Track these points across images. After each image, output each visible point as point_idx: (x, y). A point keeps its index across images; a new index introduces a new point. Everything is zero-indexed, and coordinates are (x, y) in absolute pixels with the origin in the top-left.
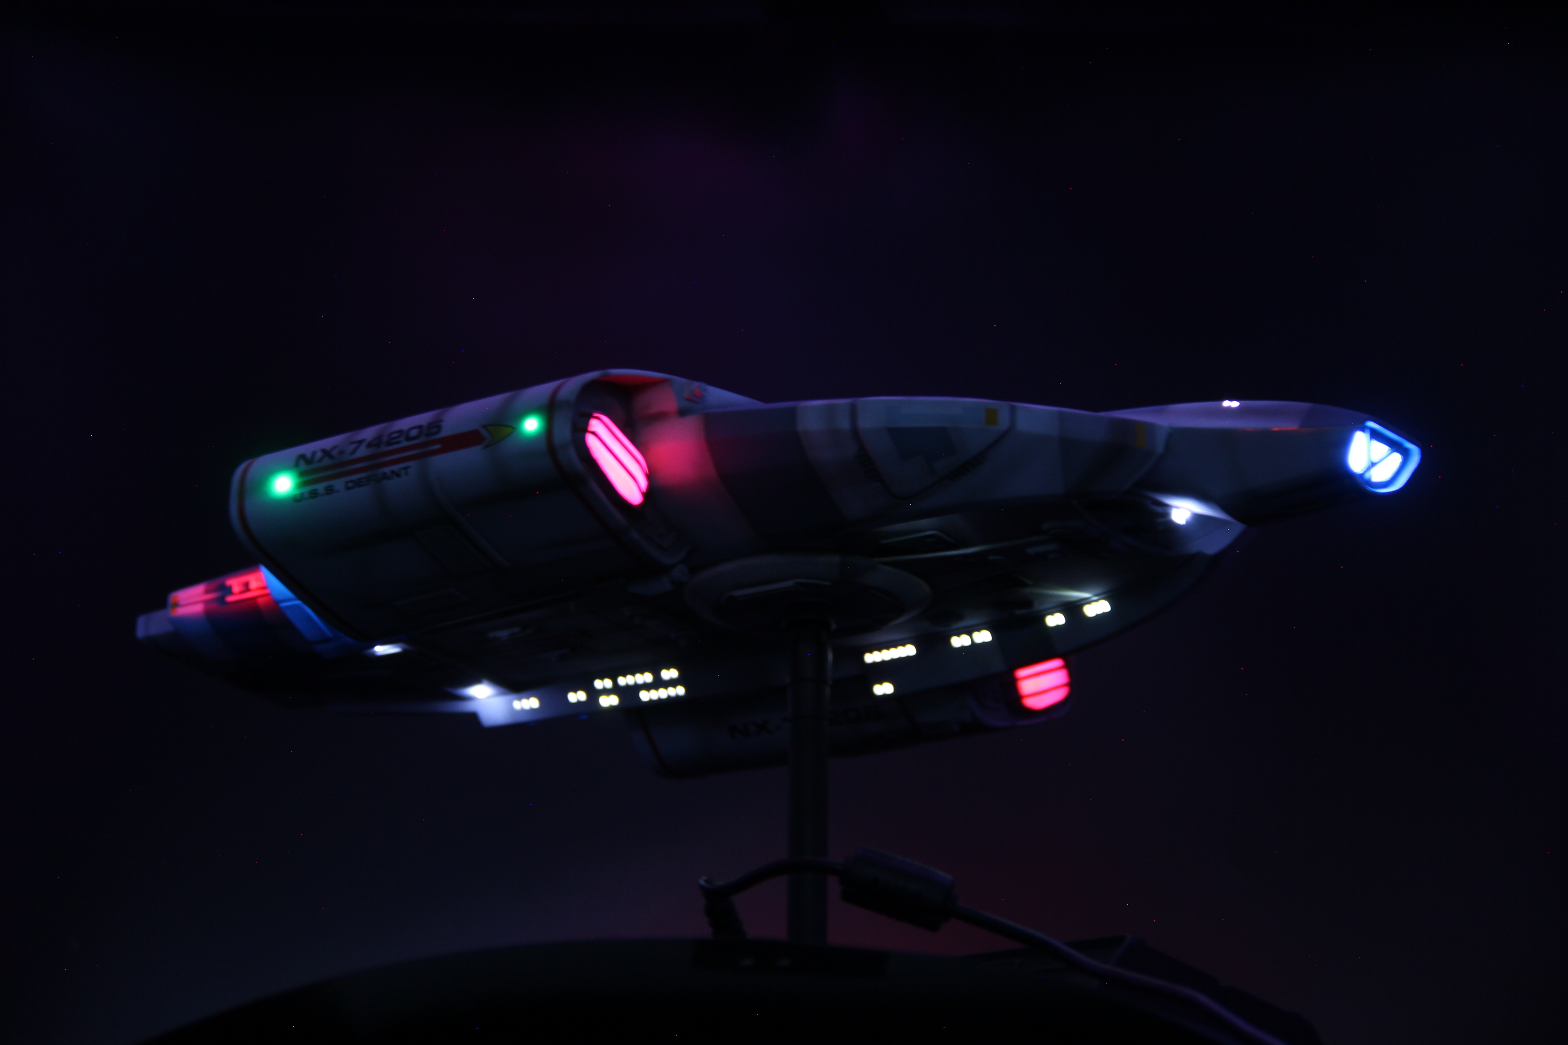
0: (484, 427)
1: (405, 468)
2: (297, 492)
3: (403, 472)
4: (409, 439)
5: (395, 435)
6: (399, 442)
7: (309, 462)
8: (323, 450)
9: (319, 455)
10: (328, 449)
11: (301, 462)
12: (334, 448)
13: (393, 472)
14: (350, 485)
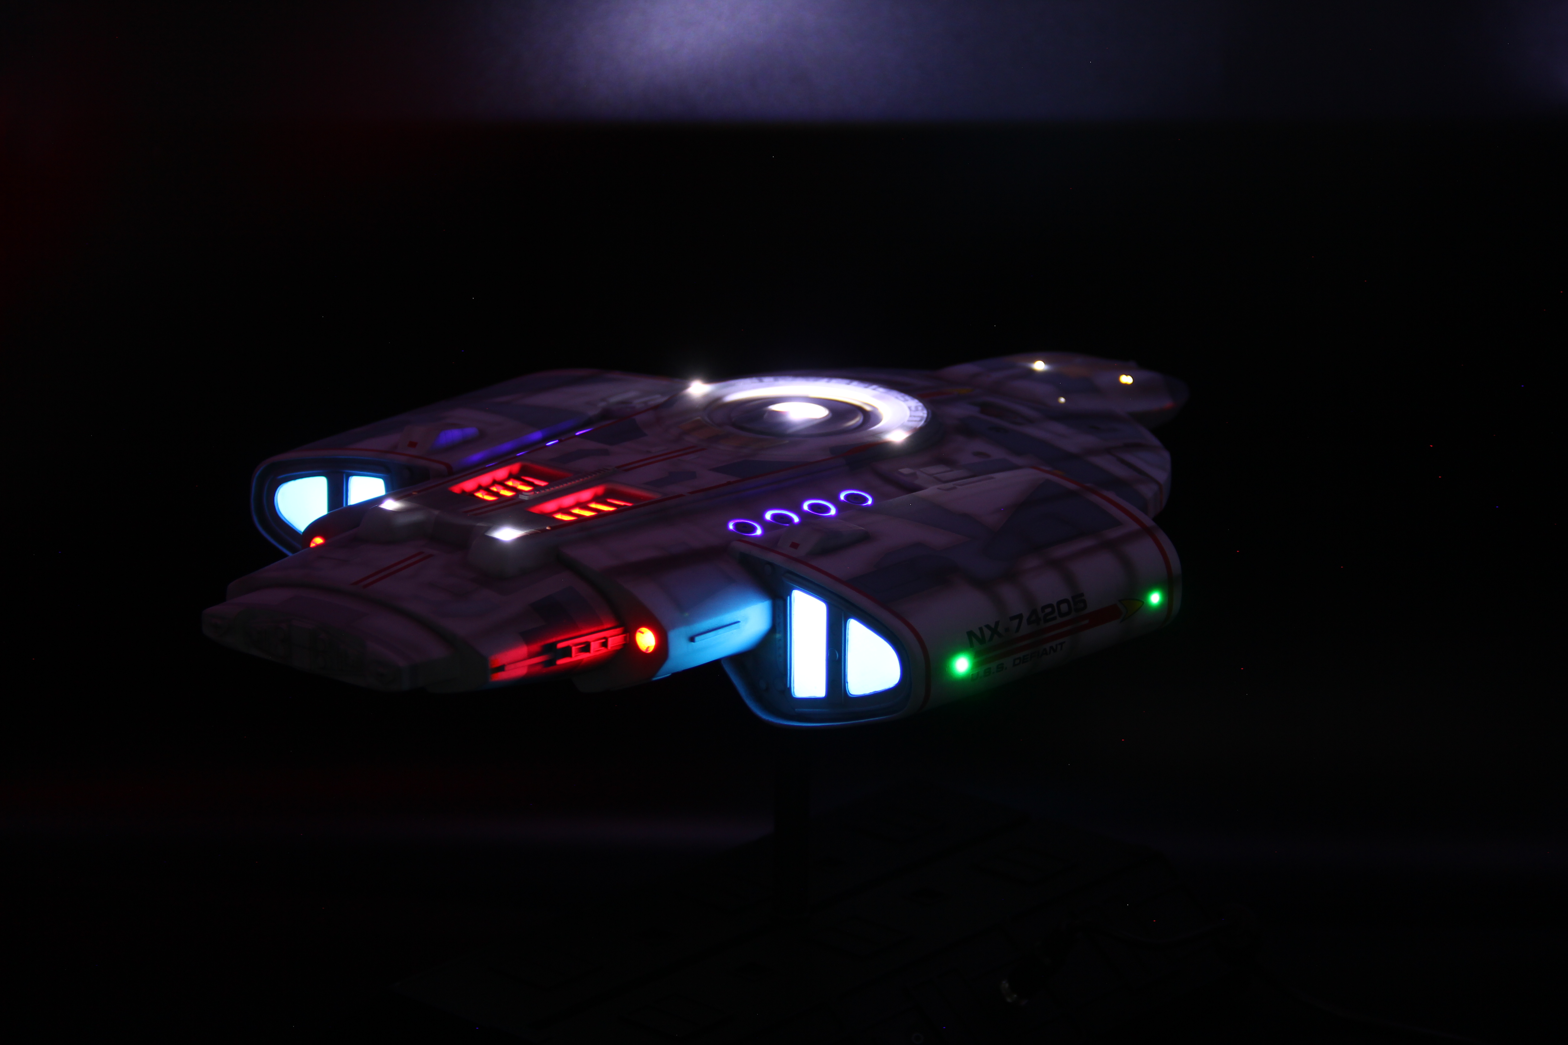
0: (1120, 600)
1: (1062, 644)
2: (972, 672)
3: (1059, 648)
4: (1062, 615)
5: (1048, 610)
6: (1055, 618)
7: (982, 641)
8: (988, 626)
9: (988, 633)
10: (993, 626)
11: (974, 640)
12: (997, 623)
13: (1051, 648)
14: (1017, 662)
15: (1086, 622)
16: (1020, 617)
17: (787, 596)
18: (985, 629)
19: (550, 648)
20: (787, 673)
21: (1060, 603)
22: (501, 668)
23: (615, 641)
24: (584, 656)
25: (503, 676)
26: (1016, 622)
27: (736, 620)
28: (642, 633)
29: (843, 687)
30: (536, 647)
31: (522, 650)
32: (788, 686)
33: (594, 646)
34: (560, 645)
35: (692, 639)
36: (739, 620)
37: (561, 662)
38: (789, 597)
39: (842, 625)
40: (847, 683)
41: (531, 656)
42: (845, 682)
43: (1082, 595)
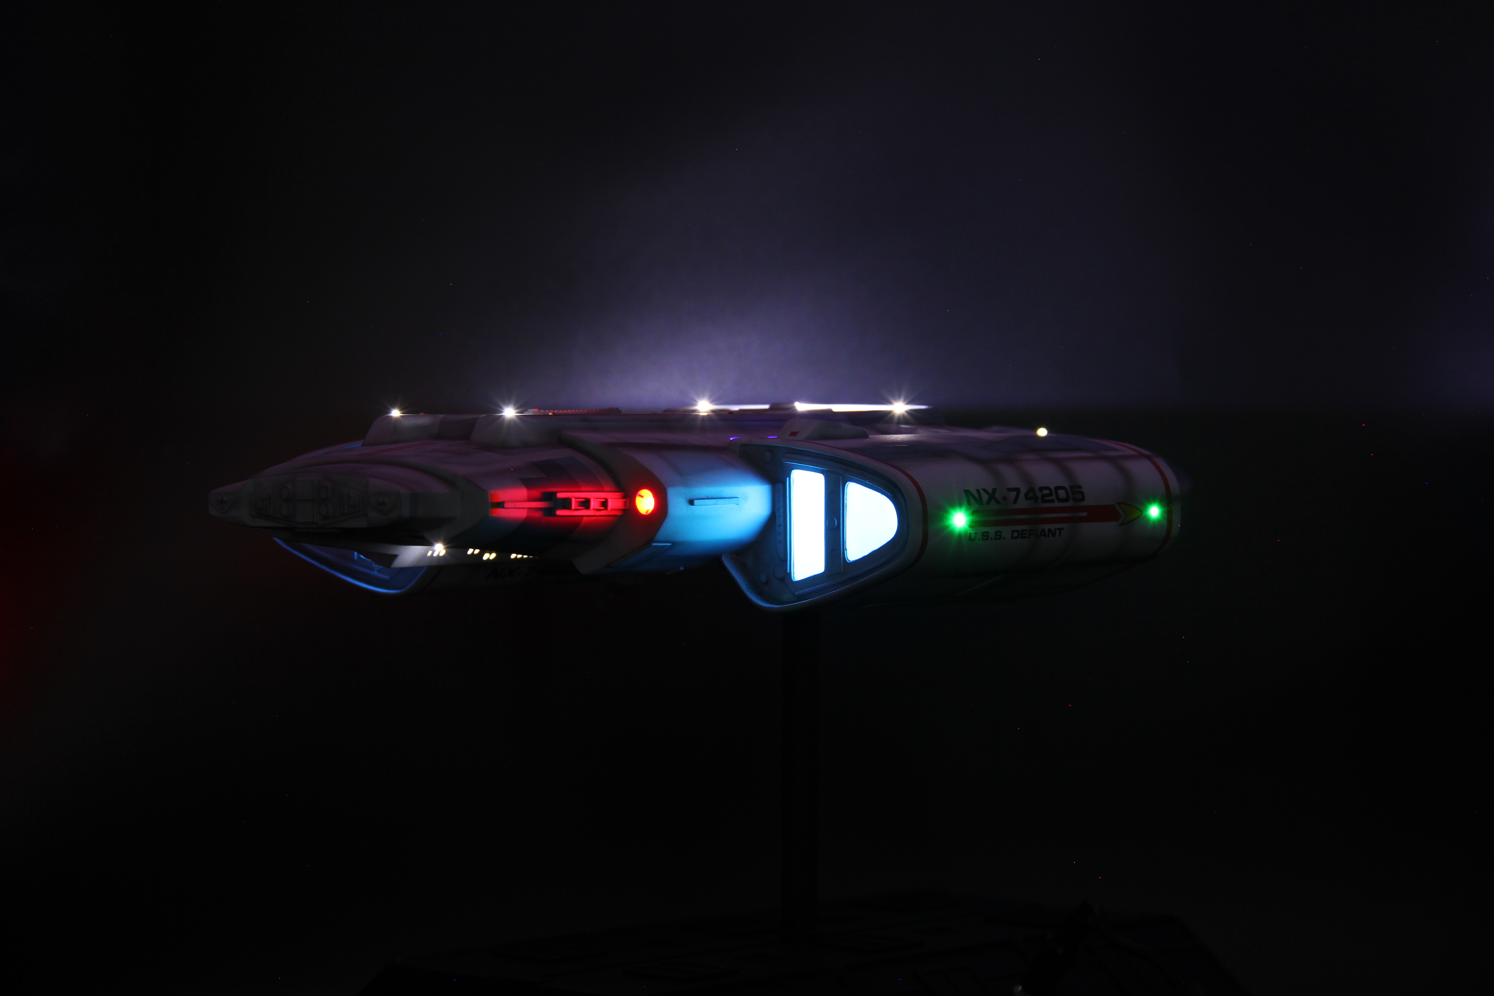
0: (1118, 503)
1: (1060, 529)
2: (970, 530)
3: (1058, 532)
4: (1060, 500)
5: (1047, 492)
6: (1052, 501)
7: (979, 500)
8: (985, 490)
9: (985, 497)
10: (990, 491)
11: (972, 500)
12: (994, 490)
13: (1050, 530)
14: (1015, 534)
15: (1085, 514)
16: (1017, 490)
17: (786, 478)
18: (982, 492)
19: (549, 497)
20: (787, 559)
21: (1057, 488)
22: (500, 505)
23: (615, 503)
24: (584, 512)
25: (501, 513)
26: (1014, 494)
27: (735, 496)
28: (642, 497)
29: (842, 552)
30: (536, 493)
31: (522, 492)
32: (788, 571)
33: (594, 504)
34: (560, 495)
35: (691, 502)
36: (738, 496)
37: (560, 512)
38: (788, 479)
39: (840, 490)
40: (846, 550)
41: (530, 500)
42: (844, 549)
43: (1080, 487)
